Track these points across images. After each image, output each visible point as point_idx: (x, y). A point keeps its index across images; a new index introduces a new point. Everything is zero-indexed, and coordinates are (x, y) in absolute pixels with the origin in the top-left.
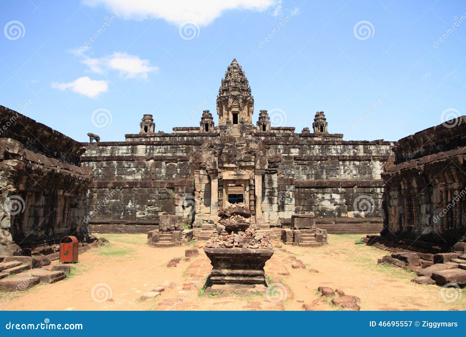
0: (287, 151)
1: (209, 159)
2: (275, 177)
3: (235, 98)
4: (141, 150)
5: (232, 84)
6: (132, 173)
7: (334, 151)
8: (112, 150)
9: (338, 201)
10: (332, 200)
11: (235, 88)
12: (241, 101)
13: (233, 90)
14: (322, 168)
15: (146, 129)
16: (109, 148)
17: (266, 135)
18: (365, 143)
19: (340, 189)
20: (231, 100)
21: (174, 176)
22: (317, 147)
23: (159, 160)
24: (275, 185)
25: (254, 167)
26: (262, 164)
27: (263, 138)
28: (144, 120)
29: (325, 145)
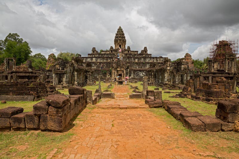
0: (134, 60)
1: (115, 66)
2: (128, 70)
3: (120, 40)
4: (94, 60)
5: (119, 35)
6: (93, 66)
7: (147, 60)
8: (86, 60)
9: (144, 74)
10: (143, 74)
11: (120, 37)
12: (122, 41)
13: (119, 38)
14: (142, 65)
15: (94, 52)
16: (85, 59)
17: (129, 54)
18: (156, 58)
19: (145, 72)
20: (119, 41)
21: (104, 67)
22: (143, 59)
23: (100, 63)
24: (128, 71)
25: (124, 68)
26: (126, 67)
27: (128, 55)
28: (93, 49)
29: (145, 58)
